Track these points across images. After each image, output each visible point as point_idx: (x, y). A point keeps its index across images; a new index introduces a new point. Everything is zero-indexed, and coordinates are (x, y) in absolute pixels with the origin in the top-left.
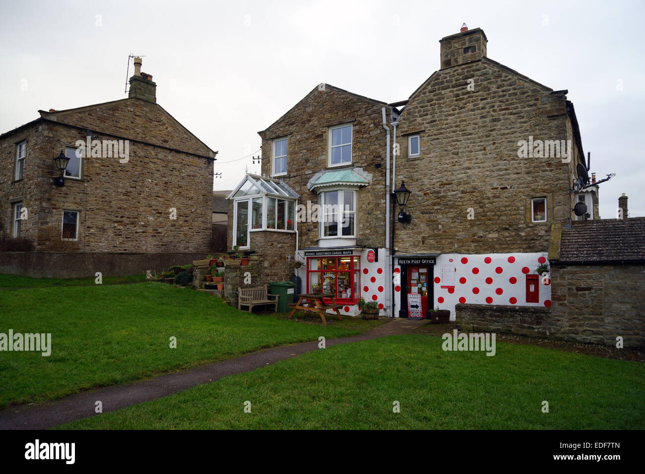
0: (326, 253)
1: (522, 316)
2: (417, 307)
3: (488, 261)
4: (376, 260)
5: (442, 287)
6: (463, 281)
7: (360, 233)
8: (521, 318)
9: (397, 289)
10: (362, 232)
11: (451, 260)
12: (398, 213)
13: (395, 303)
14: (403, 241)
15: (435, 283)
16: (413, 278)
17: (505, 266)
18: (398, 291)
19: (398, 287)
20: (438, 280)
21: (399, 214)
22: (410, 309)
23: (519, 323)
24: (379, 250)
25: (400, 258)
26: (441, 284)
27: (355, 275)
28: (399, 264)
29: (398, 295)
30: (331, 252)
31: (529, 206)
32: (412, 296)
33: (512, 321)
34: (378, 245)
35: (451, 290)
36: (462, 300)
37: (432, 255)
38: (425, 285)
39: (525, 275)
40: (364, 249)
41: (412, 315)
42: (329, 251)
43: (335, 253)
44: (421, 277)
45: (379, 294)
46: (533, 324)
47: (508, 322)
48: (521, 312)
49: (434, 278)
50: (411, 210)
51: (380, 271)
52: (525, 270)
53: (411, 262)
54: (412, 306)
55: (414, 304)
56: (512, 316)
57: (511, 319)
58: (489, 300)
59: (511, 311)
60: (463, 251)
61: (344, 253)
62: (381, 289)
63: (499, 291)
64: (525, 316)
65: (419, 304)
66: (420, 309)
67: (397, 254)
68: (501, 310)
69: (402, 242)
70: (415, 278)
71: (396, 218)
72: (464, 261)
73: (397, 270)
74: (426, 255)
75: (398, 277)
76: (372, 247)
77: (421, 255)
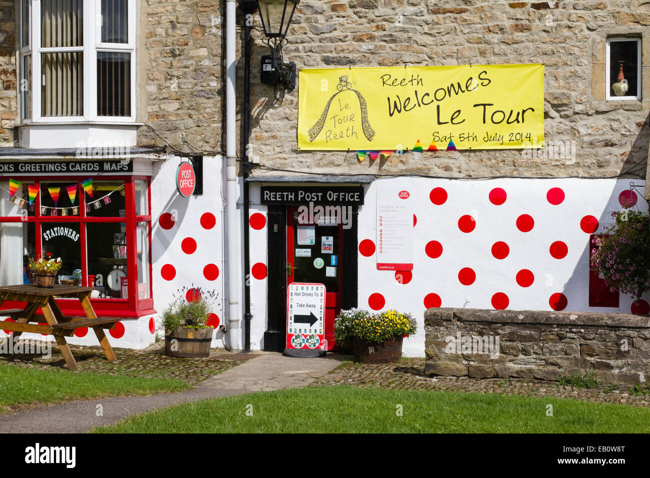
0: (51, 167)
1: (585, 339)
2: (311, 319)
3: (498, 197)
4: (199, 190)
5: (380, 266)
6: (434, 249)
7: (150, 109)
8: (583, 341)
9: (259, 271)
10: (156, 108)
11: (404, 195)
12: (260, 58)
13: (252, 312)
14: (274, 137)
15: (360, 257)
16: (300, 242)
17: (541, 210)
18: (258, 276)
19: (259, 266)
20: (369, 248)
21: (263, 62)
22: (293, 327)
23: (578, 356)
24: (206, 160)
25: (267, 187)
26: (378, 257)
27: (139, 231)
28: (263, 202)
29: (260, 288)
30: (67, 163)
31: (600, 57)
32: (300, 291)
33: (562, 350)
34: (199, 147)
35: (404, 273)
36: (432, 300)
37: (354, 179)
38: (334, 260)
39: (588, 236)
40: (163, 157)
41: (296, 343)
42: (61, 162)
43: (78, 167)
44: (324, 238)
45: (206, 285)
46: (609, 357)
47: (551, 352)
48: (582, 326)
49: (359, 241)
50: (297, 50)
51: (208, 221)
52: (589, 224)
53: (296, 196)
54: (299, 319)
55: (306, 312)
56: (561, 338)
57: (560, 346)
58: (500, 300)
59: (558, 325)
60: (436, 170)
61: (107, 167)
62: (211, 272)
63: (525, 278)
64: (592, 336)
65: (319, 312)
66: (319, 327)
67: (256, 174)
68: (535, 322)
69: (272, 141)
70: (308, 242)
71: (255, 71)
72: (439, 196)
73: (257, 222)
74: (339, 179)
75: (260, 239)
76: (186, 150)
77: (324, 179)
